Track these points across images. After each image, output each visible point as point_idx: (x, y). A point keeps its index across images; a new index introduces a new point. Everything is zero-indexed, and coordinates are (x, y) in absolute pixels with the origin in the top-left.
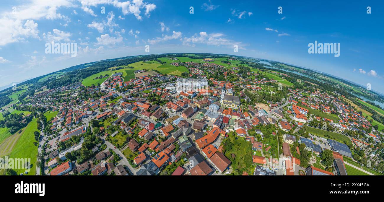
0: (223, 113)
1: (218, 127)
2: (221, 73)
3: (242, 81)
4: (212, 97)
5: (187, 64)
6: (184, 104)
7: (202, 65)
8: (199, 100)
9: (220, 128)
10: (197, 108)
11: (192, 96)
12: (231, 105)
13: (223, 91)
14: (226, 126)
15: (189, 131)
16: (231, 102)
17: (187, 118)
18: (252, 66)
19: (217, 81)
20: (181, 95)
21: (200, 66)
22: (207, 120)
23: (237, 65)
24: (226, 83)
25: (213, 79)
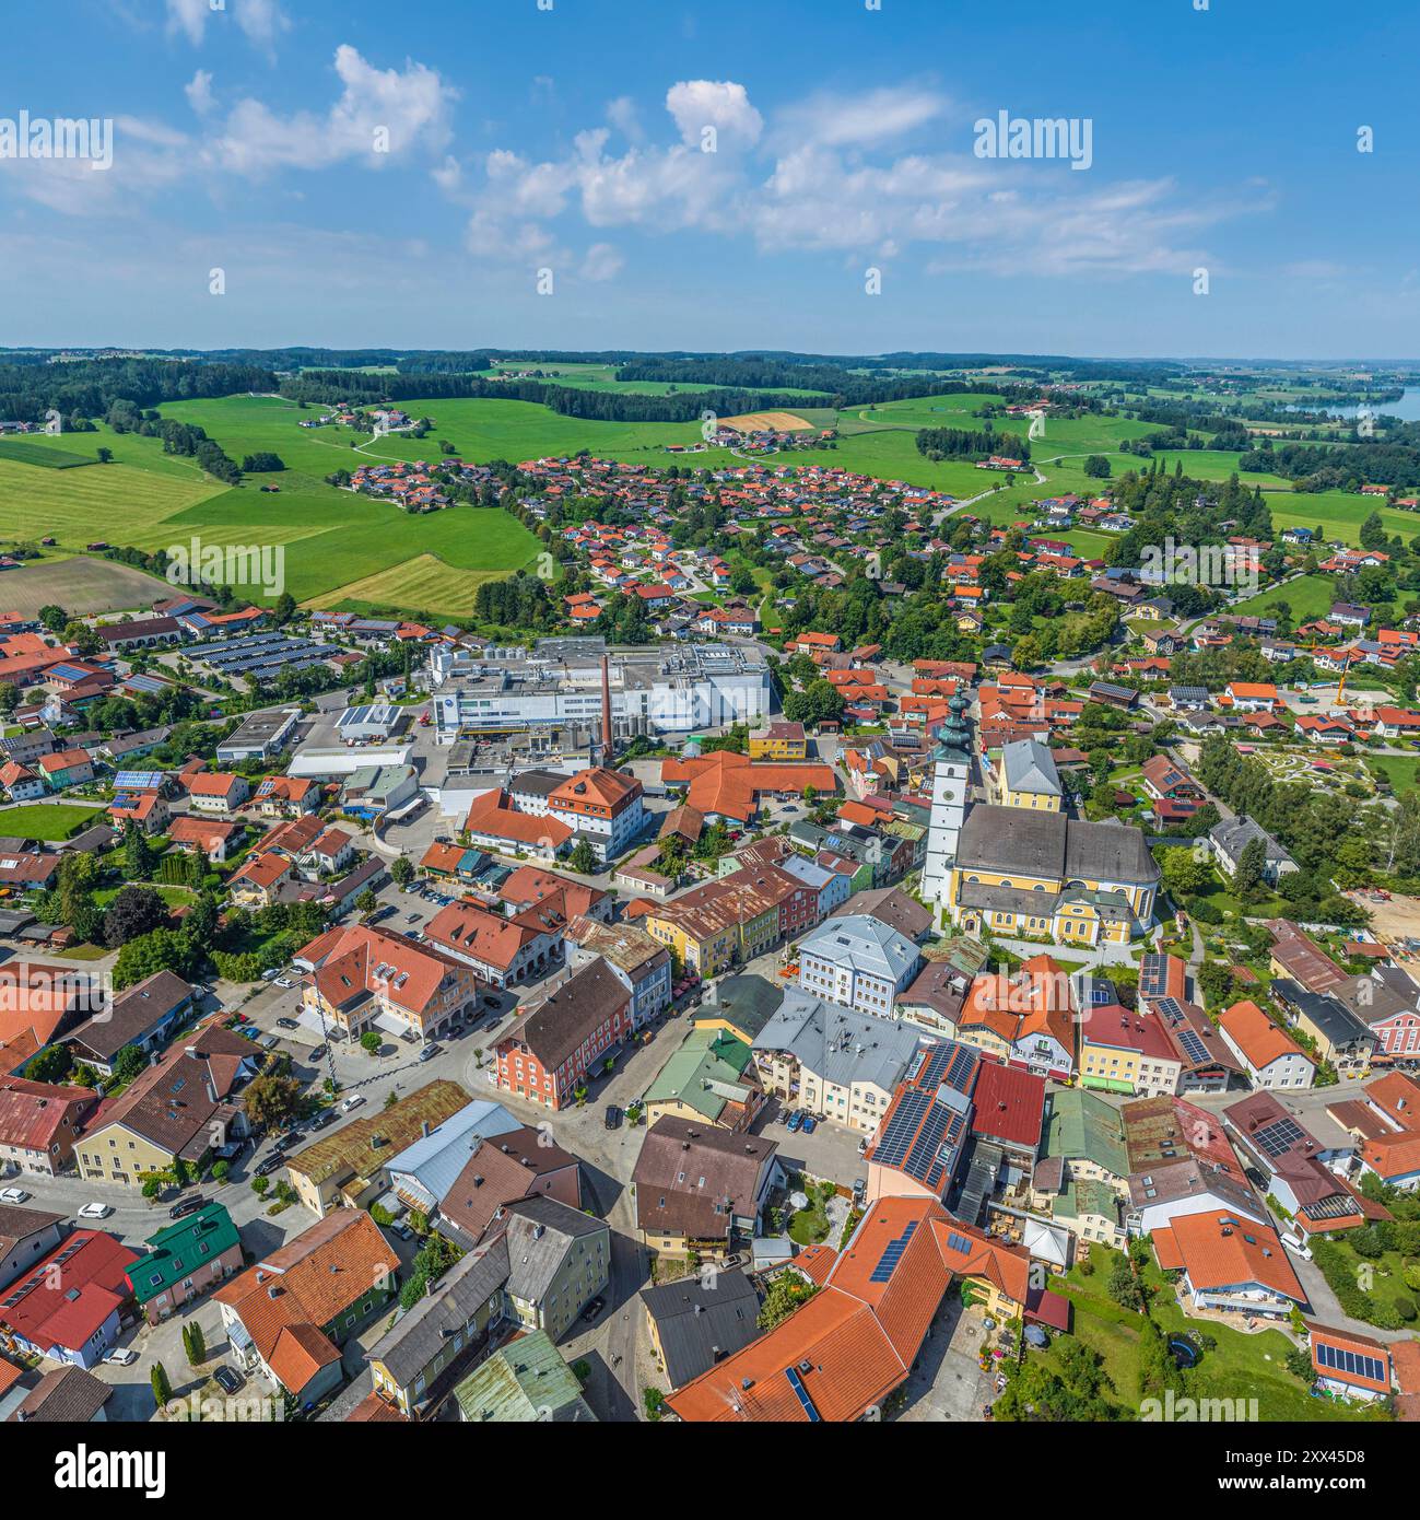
0: (968, 1021)
1: (922, 1192)
2: (912, 576)
3: (1169, 647)
4: (833, 841)
5: (538, 486)
6: (515, 933)
7: (709, 496)
8: (688, 881)
9: (952, 1201)
10: (664, 977)
11: (601, 838)
12: (1055, 927)
13: (941, 768)
14: (1015, 1175)
15: (592, 1274)
16: (1052, 887)
17: (565, 1100)
18: (1294, 463)
19: (877, 659)
20: (480, 840)
21: (677, 502)
22: (785, 1104)
23: (1099, 468)
24: (977, 677)
25: (833, 639)
